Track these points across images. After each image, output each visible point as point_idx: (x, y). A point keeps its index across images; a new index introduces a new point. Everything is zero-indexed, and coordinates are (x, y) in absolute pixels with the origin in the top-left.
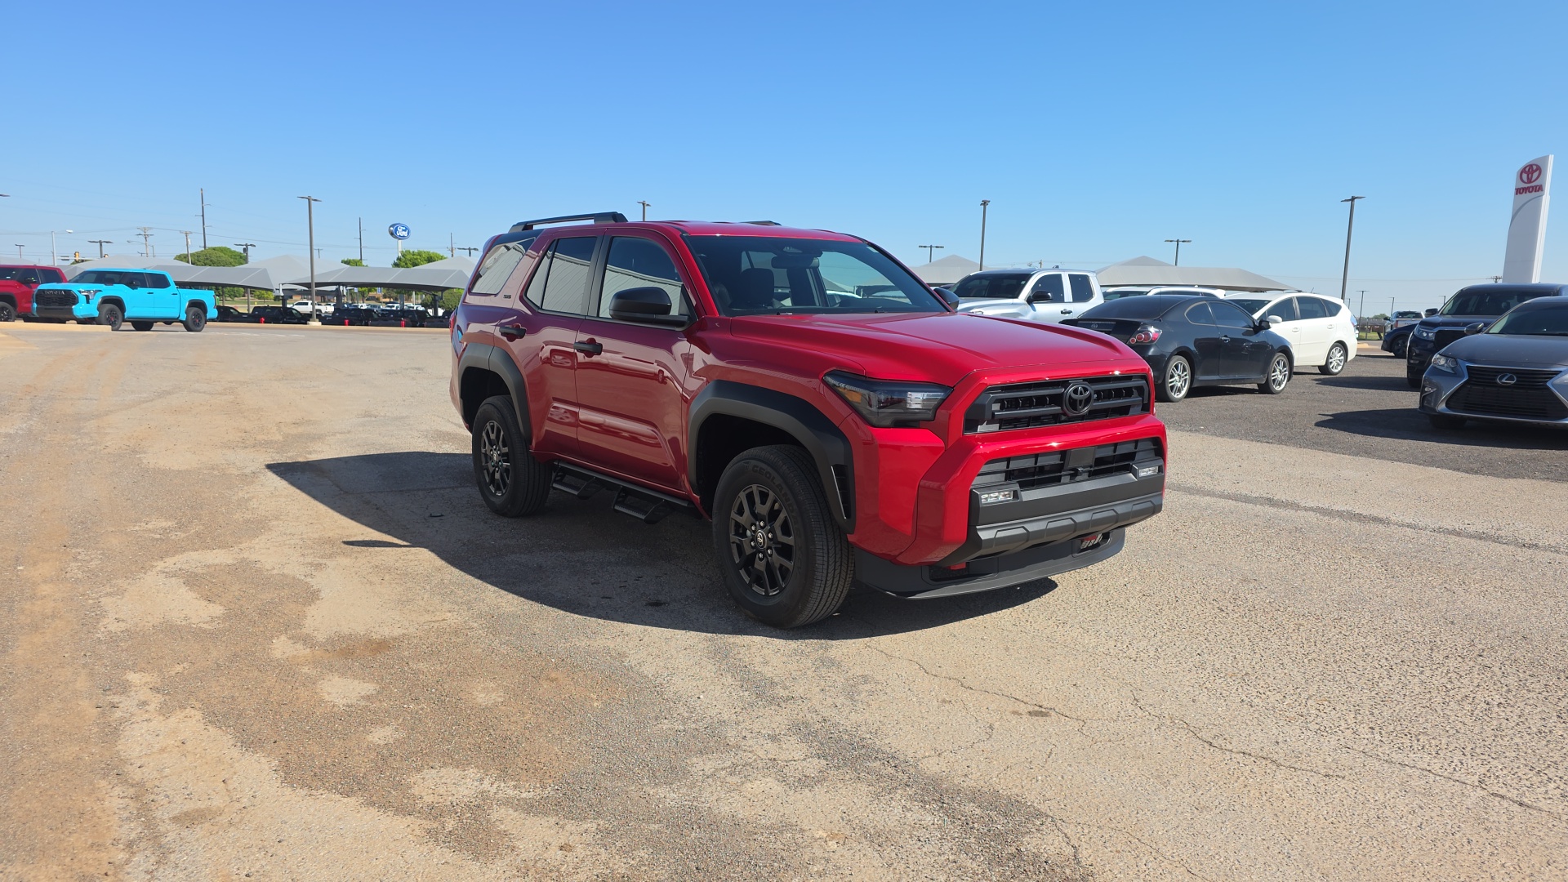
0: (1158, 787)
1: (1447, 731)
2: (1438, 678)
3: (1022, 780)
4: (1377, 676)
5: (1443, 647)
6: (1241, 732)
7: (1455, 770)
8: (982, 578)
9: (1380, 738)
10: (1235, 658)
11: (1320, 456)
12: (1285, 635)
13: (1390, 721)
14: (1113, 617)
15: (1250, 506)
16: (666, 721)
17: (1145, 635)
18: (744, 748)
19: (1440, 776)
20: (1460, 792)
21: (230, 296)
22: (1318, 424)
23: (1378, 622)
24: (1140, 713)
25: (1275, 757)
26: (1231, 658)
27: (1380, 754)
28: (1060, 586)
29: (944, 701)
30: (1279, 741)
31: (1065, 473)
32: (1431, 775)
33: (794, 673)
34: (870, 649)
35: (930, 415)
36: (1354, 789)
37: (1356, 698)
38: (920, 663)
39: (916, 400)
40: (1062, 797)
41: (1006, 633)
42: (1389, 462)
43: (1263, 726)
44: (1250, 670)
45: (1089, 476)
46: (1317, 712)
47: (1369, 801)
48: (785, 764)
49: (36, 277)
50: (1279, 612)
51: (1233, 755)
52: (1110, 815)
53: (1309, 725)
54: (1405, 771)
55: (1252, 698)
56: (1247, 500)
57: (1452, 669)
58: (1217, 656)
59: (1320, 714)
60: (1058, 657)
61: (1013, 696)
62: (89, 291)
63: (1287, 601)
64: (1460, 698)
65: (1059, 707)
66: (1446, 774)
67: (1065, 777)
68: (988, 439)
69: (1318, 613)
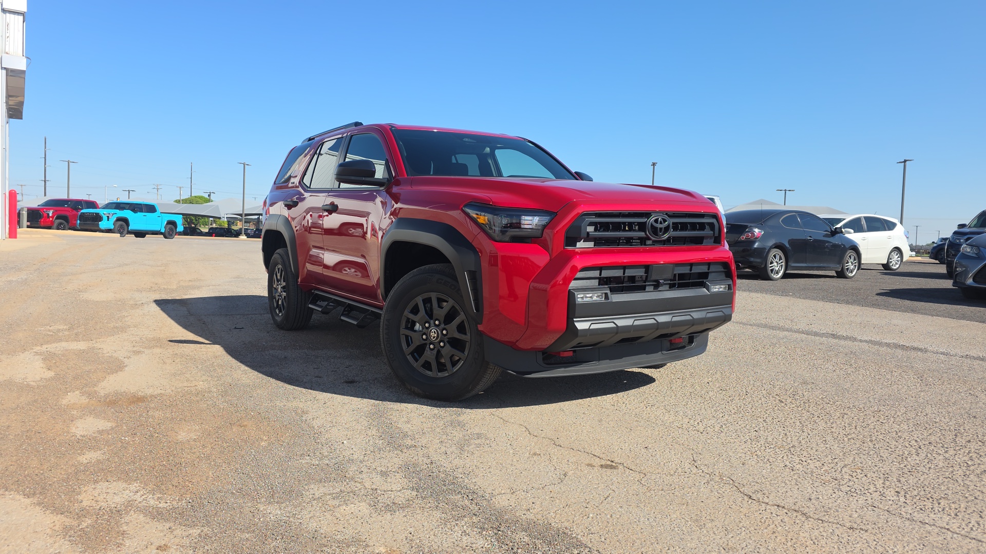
0: (694, 528)
1: (967, 498)
2: (961, 456)
3: (575, 516)
4: (906, 453)
5: (965, 434)
6: (779, 489)
7: (972, 529)
8: (584, 365)
9: (905, 500)
10: (786, 434)
11: (877, 311)
12: (831, 421)
13: (915, 488)
14: (692, 403)
15: (818, 338)
16: (308, 458)
17: (715, 416)
18: (356, 479)
19: (957, 533)
20: (976, 549)
21: (203, 225)
22: (878, 294)
23: (912, 415)
24: (694, 470)
25: (806, 510)
26: (782, 434)
27: (903, 513)
28: (657, 382)
29: (535, 454)
30: (812, 498)
31: (649, 283)
32: (949, 533)
33: (426, 429)
34: (493, 417)
35: (538, 234)
36: (875, 540)
37: (886, 469)
38: (528, 427)
39: (531, 222)
40: (605, 532)
41: (604, 410)
42: (930, 317)
43: (800, 485)
44: (796, 444)
45: (670, 288)
46: (850, 478)
47: (888, 551)
48: (383, 493)
49: (82, 206)
50: (829, 405)
51: (768, 507)
52: (643, 550)
53: (841, 487)
54: (925, 528)
55: (795, 464)
56: (816, 334)
57: (973, 450)
58: (771, 432)
59: (852, 479)
60: (639, 428)
61: (592, 453)
62: (109, 214)
63: (836, 398)
64: (979, 473)
65: (628, 463)
66: (963, 532)
67: (613, 516)
68: (585, 253)
69: (861, 406)
